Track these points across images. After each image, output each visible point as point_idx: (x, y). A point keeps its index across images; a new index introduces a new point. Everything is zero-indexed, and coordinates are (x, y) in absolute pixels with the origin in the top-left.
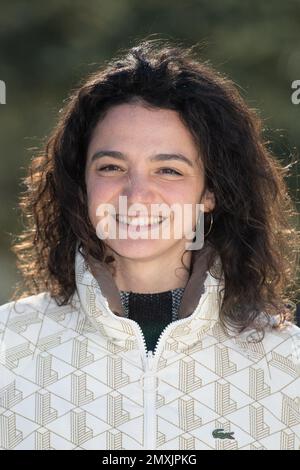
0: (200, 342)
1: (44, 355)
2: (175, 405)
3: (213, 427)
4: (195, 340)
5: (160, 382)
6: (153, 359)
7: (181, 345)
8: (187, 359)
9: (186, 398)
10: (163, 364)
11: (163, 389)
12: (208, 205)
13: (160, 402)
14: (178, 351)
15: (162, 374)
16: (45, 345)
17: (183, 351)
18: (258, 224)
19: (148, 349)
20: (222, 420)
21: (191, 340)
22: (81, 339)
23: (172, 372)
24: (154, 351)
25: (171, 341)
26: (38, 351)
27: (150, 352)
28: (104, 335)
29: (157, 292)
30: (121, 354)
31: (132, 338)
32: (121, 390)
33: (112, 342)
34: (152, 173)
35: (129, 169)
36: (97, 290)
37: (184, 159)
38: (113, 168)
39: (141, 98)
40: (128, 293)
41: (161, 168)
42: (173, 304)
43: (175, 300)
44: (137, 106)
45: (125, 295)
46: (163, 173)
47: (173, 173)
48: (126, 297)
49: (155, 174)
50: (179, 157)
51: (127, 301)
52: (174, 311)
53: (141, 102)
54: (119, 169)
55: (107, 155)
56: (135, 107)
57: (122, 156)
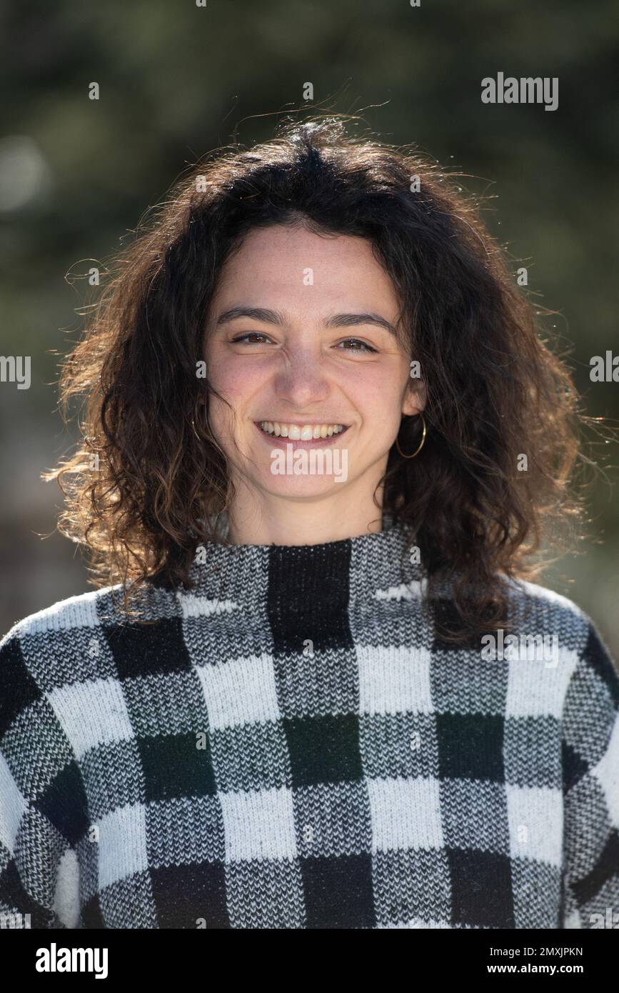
12: (414, 403)
34: (326, 348)
35: (286, 341)
37: (383, 323)
38: (255, 338)
39: (306, 216)
40: (267, 546)
41: (341, 339)
42: (351, 563)
43: (356, 555)
44: (299, 229)
45: (262, 550)
46: (345, 347)
47: (362, 347)
48: (265, 553)
49: (331, 350)
50: (374, 320)
51: (267, 561)
52: (352, 573)
53: (305, 221)
54: (267, 341)
55: (248, 315)
56: (295, 232)
57: (275, 317)
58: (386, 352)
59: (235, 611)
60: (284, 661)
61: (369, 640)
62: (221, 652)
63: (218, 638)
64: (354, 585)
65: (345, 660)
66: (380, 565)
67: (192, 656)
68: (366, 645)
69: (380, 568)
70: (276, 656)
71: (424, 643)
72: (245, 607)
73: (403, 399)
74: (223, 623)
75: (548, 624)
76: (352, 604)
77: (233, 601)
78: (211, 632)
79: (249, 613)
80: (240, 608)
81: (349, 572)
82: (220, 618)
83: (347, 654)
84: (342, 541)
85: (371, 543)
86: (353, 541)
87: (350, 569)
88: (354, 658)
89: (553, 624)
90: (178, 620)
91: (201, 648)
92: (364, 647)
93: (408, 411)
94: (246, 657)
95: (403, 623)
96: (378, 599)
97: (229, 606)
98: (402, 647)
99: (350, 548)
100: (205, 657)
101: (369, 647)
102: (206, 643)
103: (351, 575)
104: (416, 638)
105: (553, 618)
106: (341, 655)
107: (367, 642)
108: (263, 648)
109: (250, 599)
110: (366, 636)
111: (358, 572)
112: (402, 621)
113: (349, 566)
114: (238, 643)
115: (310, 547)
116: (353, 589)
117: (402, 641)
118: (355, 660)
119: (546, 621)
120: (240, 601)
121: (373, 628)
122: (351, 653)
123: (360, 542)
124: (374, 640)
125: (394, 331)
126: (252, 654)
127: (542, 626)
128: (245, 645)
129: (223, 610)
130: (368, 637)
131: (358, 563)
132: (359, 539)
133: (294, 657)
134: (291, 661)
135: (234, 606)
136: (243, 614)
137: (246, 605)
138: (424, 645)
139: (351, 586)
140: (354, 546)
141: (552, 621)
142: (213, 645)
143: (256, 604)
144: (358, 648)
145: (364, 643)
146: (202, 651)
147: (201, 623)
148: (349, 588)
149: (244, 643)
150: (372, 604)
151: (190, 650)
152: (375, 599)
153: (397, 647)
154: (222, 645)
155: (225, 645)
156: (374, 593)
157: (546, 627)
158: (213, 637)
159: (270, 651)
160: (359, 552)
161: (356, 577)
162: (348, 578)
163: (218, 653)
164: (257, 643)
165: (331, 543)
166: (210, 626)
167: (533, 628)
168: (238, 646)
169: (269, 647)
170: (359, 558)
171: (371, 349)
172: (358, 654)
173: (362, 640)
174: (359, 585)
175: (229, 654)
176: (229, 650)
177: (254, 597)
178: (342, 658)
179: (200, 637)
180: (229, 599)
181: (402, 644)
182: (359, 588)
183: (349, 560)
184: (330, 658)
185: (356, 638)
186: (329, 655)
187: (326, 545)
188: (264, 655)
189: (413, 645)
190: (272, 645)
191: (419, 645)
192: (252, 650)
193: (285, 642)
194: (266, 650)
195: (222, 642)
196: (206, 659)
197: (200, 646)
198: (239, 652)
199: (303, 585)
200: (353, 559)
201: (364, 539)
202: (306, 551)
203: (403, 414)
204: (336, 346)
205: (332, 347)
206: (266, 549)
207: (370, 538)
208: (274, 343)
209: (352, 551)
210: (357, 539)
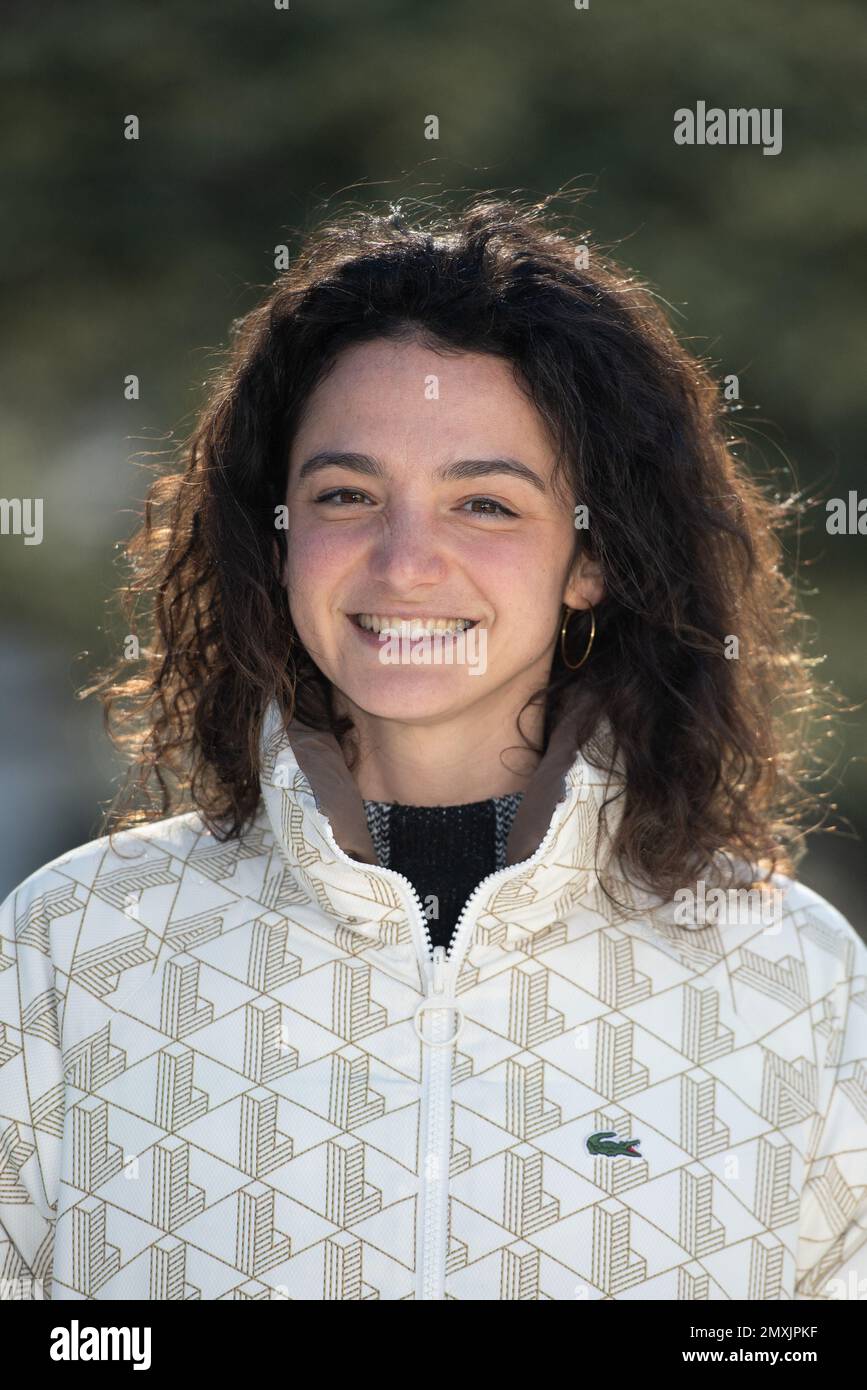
0: (561, 923)
1: (183, 960)
2: (499, 1076)
3: (588, 1128)
4: (550, 919)
5: (462, 1021)
6: (446, 967)
7: (514, 933)
8: (530, 967)
9: (526, 1059)
10: (471, 978)
11: (468, 1038)
12: (583, 592)
13: (462, 1070)
14: (511, 947)
15: (467, 1002)
16: (183, 937)
17: (521, 946)
18: (705, 641)
19: (435, 942)
20: (613, 1112)
21: (537, 919)
22: (271, 919)
23: (494, 999)
24: (447, 946)
25: (489, 922)
26: (166, 953)
27: (440, 950)
28: (328, 912)
29: (459, 803)
30: (370, 955)
31: (396, 916)
32: (367, 1044)
33: (346, 927)
34: (444, 510)
35: (389, 499)
36: (305, 800)
37: (526, 473)
38: (349, 496)
39: (421, 326)
40: (388, 805)
41: (465, 497)
42: (497, 833)
43: (502, 823)
44: (410, 344)
45: (380, 810)
46: (473, 510)
47: (497, 510)
48: (384, 815)
49: (452, 514)
50: (511, 469)
51: (387, 826)
52: (499, 849)
53: (419, 334)
54: (367, 501)
55: (336, 463)
56: (405, 348)
57: (371, 465)
58: (531, 517)
73: (566, 585)
84: (482, 803)
86: (497, 802)
87: (495, 844)
93: (573, 600)
99: (494, 813)
103: (496, 853)
111: (505, 849)
113: (495, 838)
123: (505, 804)
125: (542, 485)
131: (504, 836)
132: (504, 800)
140: (499, 810)
160: (506, 818)
161: (502, 855)
165: (468, 806)
170: (506, 826)
171: (508, 513)
183: (494, 829)
187: (463, 808)
199: (434, 863)
200: (499, 827)
201: (511, 800)
202: (436, 813)
203: (564, 608)
204: (458, 508)
205: (452, 509)
206: (386, 809)
207: (518, 798)
208: (374, 503)
209: (497, 817)
210: (501, 799)
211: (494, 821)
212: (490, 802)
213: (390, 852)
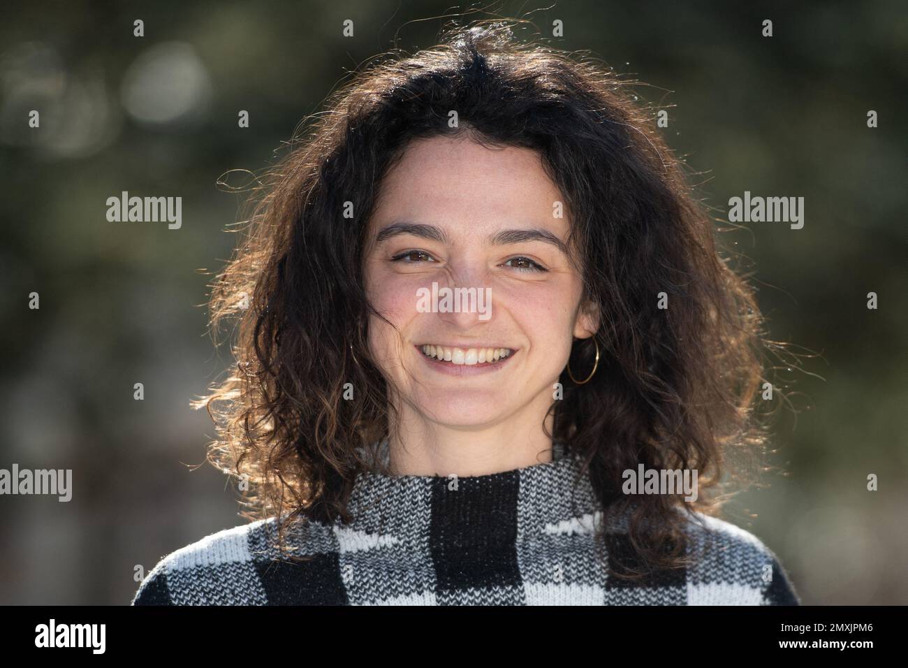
12: (586, 327)
29: (495, 473)
34: (492, 267)
35: (450, 258)
37: (553, 239)
38: (416, 256)
39: (471, 126)
40: (430, 477)
41: (508, 256)
42: (519, 495)
43: (525, 487)
44: (463, 140)
45: (424, 481)
46: (512, 265)
47: (531, 266)
48: (427, 485)
49: (497, 269)
50: (542, 236)
51: (430, 493)
52: (520, 506)
53: (469, 131)
54: (430, 259)
55: (409, 231)
56: (460, 143)
57: (438, 233)
58: (556, 271)
59: (396, 545)
60: (447, 599)
61: (539, 577)
62: (381, 590)
63: (377, 575)
64: (522, 519)
65: (513, 597)
66: (550, 498)
67: (350, 594)
68: (535, 582)
69: (550, 501)
70: (439, 594)
71: (597, 580)
72: (406, 542)
73: (575, 320)
74: (382, 559)
75: (730, 560)
76: (520, 539)
77: (393, 536)
78: (370, 568)
79: (411, 548)
80: (401, 543)
81: (517, 505)
82: (380, 554)
83: (515, 592)
84: (510, 472)
85: (541, 474)
86: (521, 472)
87: (518, 502)
88: (522, 596)
89: (734, 560)
90: (335, 555)
91: (360, 585)
92: (533, 584)
93: (580, 333)
94: (407, 594)
95: (574, 559)
96: (548, 534)
97: (389, 540)
98: (573, 585)
99: (518, 480)
100: (364, 594)
101: (539, 584)
102: (365, 580)
103: (519, 508)
104: (589, 575)
105: (735, 554)
106: (508, 592)
107: (536, 579)
108: (425, 586)
109: (411, 533)
110: (535, 573)
111: (527, 505)
112: (573, 556)
113: (517, 498)
114: (399, 580)
115: (475, 479)
116: (521, 523)
117: (574, 578)
118: (523, 599)
119: (727, 557)
120: (401, 536)
121: (542, 564)
122: (519, 591)
123: (528, 474)
124: (544, 577)
125: (564, 248)
126: (413, 591)
127: (723, 563)
128: (406, 582)
129: (383, 545)
130: (537, 574)
131: (527, 496)
132: (528, 470)
133: (458, 595)
134: (455, 599)
135: (395, 540)
136: (404, 549)
137: (407, 539)
138: (597, 583)
139: (519, 520)
140: (522, 478)
141: (734, 557)
142: (372, 582)
143: (418, 538)
144: (527, 585)
145: (533, 581)
146: (360, 588)
147: (359, 559)
148: (516, 522)
149: (405, 579)
150: (542, 539)
151: (348, 587)
152: (544, 533)
153: (568, 584)
154: (381, 582)
155: (385, 582)
156: (544, 528)
157: (727, 563)
158: (371, 573)
159: (433, 588)
160: (528, 484)
161: (524, 510)
162: (516, 511)
163: (377, 590)
164: (418, 580)
165: (497, 474)
166: (369, 563)
167: (713, 564)
168: (399, 583)
169: (431, 584)
170: (527, 490)
171: (540, 268)
172: (526, 592)
173: (531, 577)
174: (527, 519)
175: (389, 592)
176: (389, 587)
177: (416, 531)
178: (510, 596)
179: (358, 572)
180: (389, 533)
181: (574, 581)
182: (527, 522)
183: (518, 492)
184: (497, 596)
185: (524, 574)
186: (496, 593)
187: (493, 476)
188: (426, 593)
189: (586, 582)
190: (435, 582)
191: (591, 582)
192: (413, 588)
193: (449, 578)
194: (428, 588)
195: (381, 579)
196: (365, 597)
197: (359, 582)
198: (400, 590)
199: (468, 519)
200: (521, 491)
201: (533, 470)
202: (471, 482)
203: (574, 337)
204: (502, 265)
205: (498, 266)
206: (428, 481)
207: (539, 468)
208: (437, 261)
209: (521, 483)
210: (525, 469)
211: (517, 486)
212: (516, 472)
213: (432, 513)
